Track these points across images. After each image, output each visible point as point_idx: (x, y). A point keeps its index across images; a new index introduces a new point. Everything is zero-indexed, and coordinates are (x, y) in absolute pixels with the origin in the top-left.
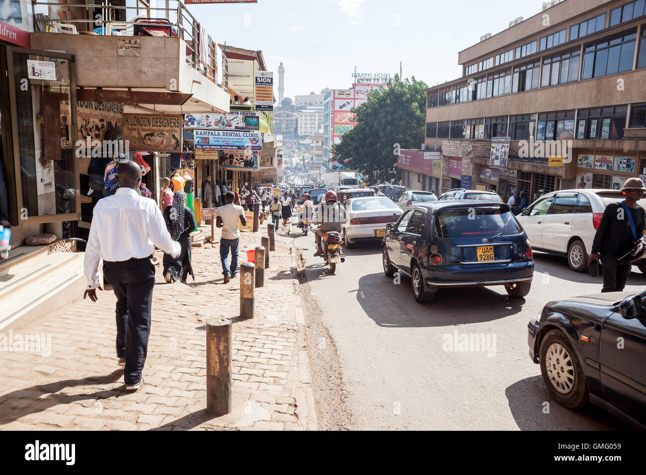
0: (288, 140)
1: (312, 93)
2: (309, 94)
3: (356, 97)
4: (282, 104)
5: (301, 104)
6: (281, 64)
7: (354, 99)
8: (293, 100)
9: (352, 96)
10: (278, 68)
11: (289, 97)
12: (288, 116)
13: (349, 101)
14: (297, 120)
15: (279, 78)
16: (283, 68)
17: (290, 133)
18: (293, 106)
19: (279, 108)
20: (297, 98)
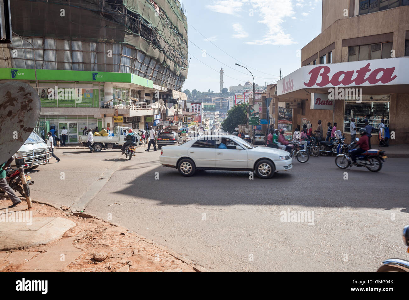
0: (222, 114)
1: (240, 85)
2: (238, 86)
3: (245, 98)
4: (222, 91)
5: (233, 91)
6: (222, 69)
7: (245, 99)
8: (229, 89)
9: (243, 98)
10: (220, 71)
11: (226, 88)
12: (224, 100)
13: (242, 100)
14: (229, 102)
15: (221, 77)
16: (223, 71)
17: (225, 109)
18: (228, 93)
19: (220, 94)
20: (231, 88)
